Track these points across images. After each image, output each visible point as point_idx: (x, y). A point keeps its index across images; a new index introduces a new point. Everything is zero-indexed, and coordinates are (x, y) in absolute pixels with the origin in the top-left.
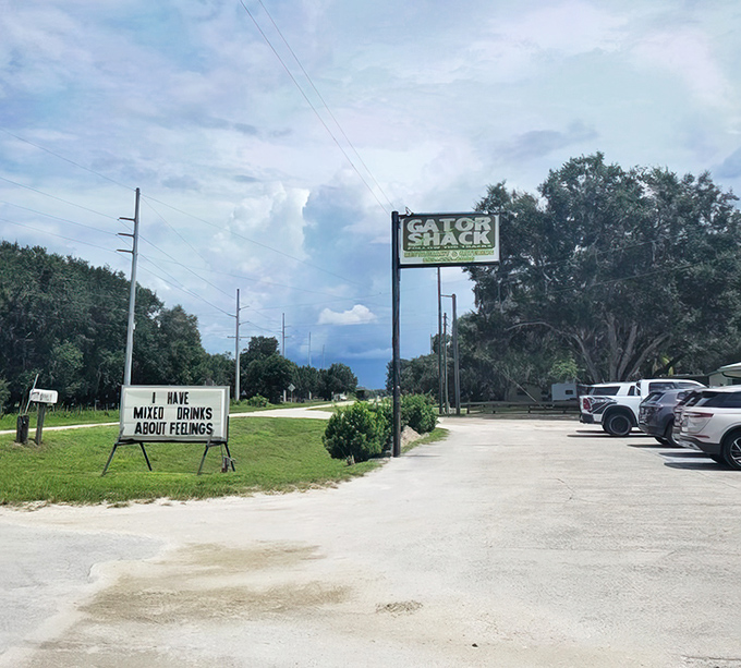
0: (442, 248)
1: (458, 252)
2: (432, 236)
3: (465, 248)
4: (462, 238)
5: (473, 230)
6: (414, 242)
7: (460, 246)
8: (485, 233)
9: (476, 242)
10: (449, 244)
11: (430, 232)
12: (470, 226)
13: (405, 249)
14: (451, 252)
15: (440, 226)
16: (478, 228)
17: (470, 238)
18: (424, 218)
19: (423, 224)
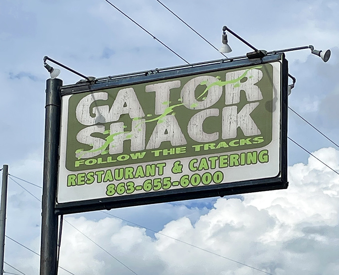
0: (149, 156)
1: (185, 161)
2: (128, 129)
3: (202, 152)
4: (195, 128)
5: (221, 104)
6: (88, 147)
7: (190, 149)
8: (248, 109)
9: (229, 130)
10: (166, 145)
11: (125, 119)
12: (214, 95)
13: (70, 166)
14: (170, 163)
15: (148, 103)
16: (233, 96)
17: (213, 125)
18: (112, 85)
19: (110, 102)
